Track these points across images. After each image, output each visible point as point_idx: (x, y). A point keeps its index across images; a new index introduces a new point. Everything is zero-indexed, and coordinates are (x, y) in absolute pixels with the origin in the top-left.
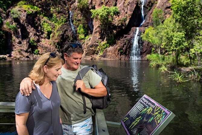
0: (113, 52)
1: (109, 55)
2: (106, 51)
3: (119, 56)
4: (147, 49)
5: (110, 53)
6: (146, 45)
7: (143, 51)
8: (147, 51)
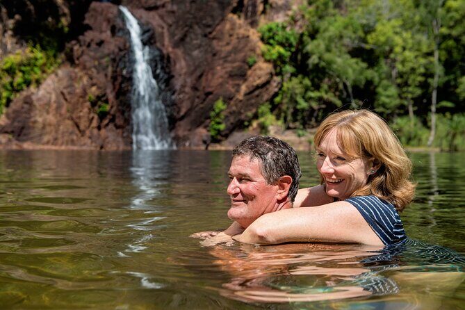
0: (63, 111)
1: (44, 127)
2: (28, 101)
3: (95, 131)
4: (192, 103)
5: (51, 118)
6: (187, 89)
7: (178, 112)
8: (193, 114)
